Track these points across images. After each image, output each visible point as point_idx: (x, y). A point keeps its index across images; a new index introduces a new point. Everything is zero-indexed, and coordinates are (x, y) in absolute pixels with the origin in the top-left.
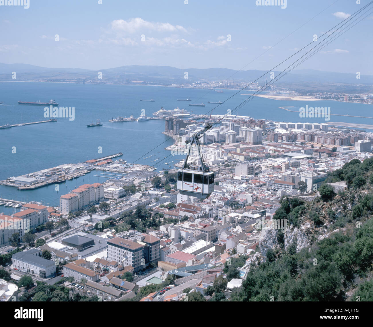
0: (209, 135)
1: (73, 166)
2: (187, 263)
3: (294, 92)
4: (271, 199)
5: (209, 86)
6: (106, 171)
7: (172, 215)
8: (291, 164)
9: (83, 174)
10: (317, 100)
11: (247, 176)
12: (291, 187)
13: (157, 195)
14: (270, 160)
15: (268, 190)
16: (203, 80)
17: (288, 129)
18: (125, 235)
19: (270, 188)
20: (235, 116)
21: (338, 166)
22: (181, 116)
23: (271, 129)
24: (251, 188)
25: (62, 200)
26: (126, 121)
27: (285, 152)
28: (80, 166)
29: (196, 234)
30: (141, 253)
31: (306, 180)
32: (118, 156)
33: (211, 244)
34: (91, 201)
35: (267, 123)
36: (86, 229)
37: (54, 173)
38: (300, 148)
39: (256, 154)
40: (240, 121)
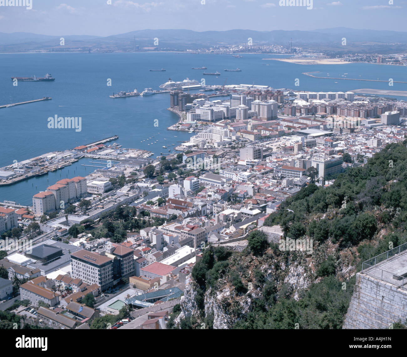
0: (217, 111)
1: (59, 154)
2: (161, 279)
3: (322, 54)
4: (275, 190)
5: (228, 50)
6: (96, 159)
7: (159, 214)
8: (305, 143)
9: (69, 164)
10: (347, 62)
11: (253, 160)
12: (301, 173)
13: (147, 187)
14: (284, 138)
15: (274, 178)
16: (222, 43)
17: (309, 100)
19: (277, 175)
20: (251, 86)
21: (359, 144)
22: (187, 88)
23: (290, 100)
24: (255, 176)
25: (35, 199)
26: (129, 97)
27: (302, 129)
28: (67, 154)
29: (182, 237)
31: (318, 165)
32: (113, 140)
33: (196, 251)
34: (71, 198)
35: (286, 93)
36: (59, 234)
37: (36, 163)
38: (319, 123)
39: (268, 132)
40: (255, 92)
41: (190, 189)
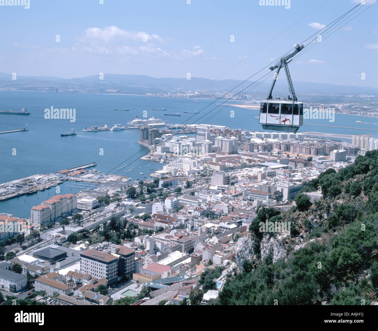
0: (185, 144)
1: (45, 176)
2: (162, 275)
4: (247, 209)
5: (185, 95)
6: (79, 181)
7: (147, 226)
8: (267, 174)
9: (56, 185)
11: (223, 186)
12: (267, 197)
13: (132, 205)
14: (246, 170)
15: (244, 200)
16: (178, 89)
17: (264, 139)
18: (99, 247)
19: (246, 198)
20: (211, 125)
21: (314, 176)
22: (156, 125)
23: (247, 139)
24: (227, 198)
25: (33, 211)
26: (100, 131)
27: (261, 162)
28: (52, 176)
29: (172, 245)
30: (115, 265)
31: (282, 190)
32: (92, 166)
33: (186, 255)
34: (63, 212)
35: (243, 133)
36: (59, 241)
37: (25, 183)
38: (276, 158)
39: (232, 164)
40: (216, 131)
41: (171, 207)
